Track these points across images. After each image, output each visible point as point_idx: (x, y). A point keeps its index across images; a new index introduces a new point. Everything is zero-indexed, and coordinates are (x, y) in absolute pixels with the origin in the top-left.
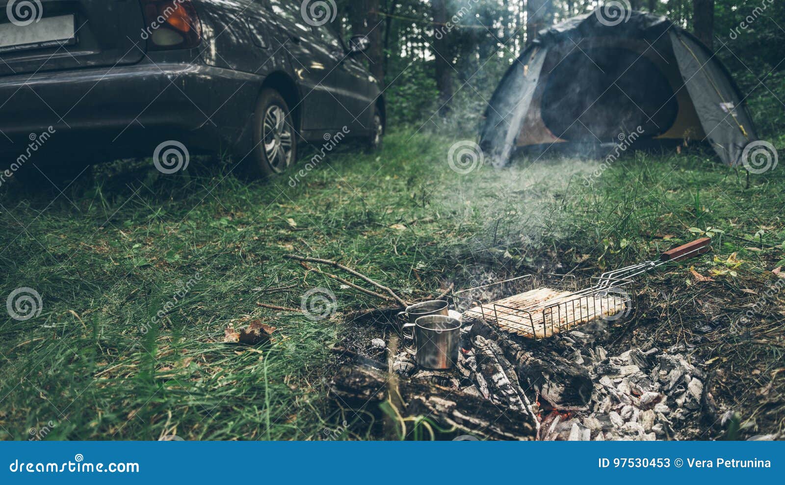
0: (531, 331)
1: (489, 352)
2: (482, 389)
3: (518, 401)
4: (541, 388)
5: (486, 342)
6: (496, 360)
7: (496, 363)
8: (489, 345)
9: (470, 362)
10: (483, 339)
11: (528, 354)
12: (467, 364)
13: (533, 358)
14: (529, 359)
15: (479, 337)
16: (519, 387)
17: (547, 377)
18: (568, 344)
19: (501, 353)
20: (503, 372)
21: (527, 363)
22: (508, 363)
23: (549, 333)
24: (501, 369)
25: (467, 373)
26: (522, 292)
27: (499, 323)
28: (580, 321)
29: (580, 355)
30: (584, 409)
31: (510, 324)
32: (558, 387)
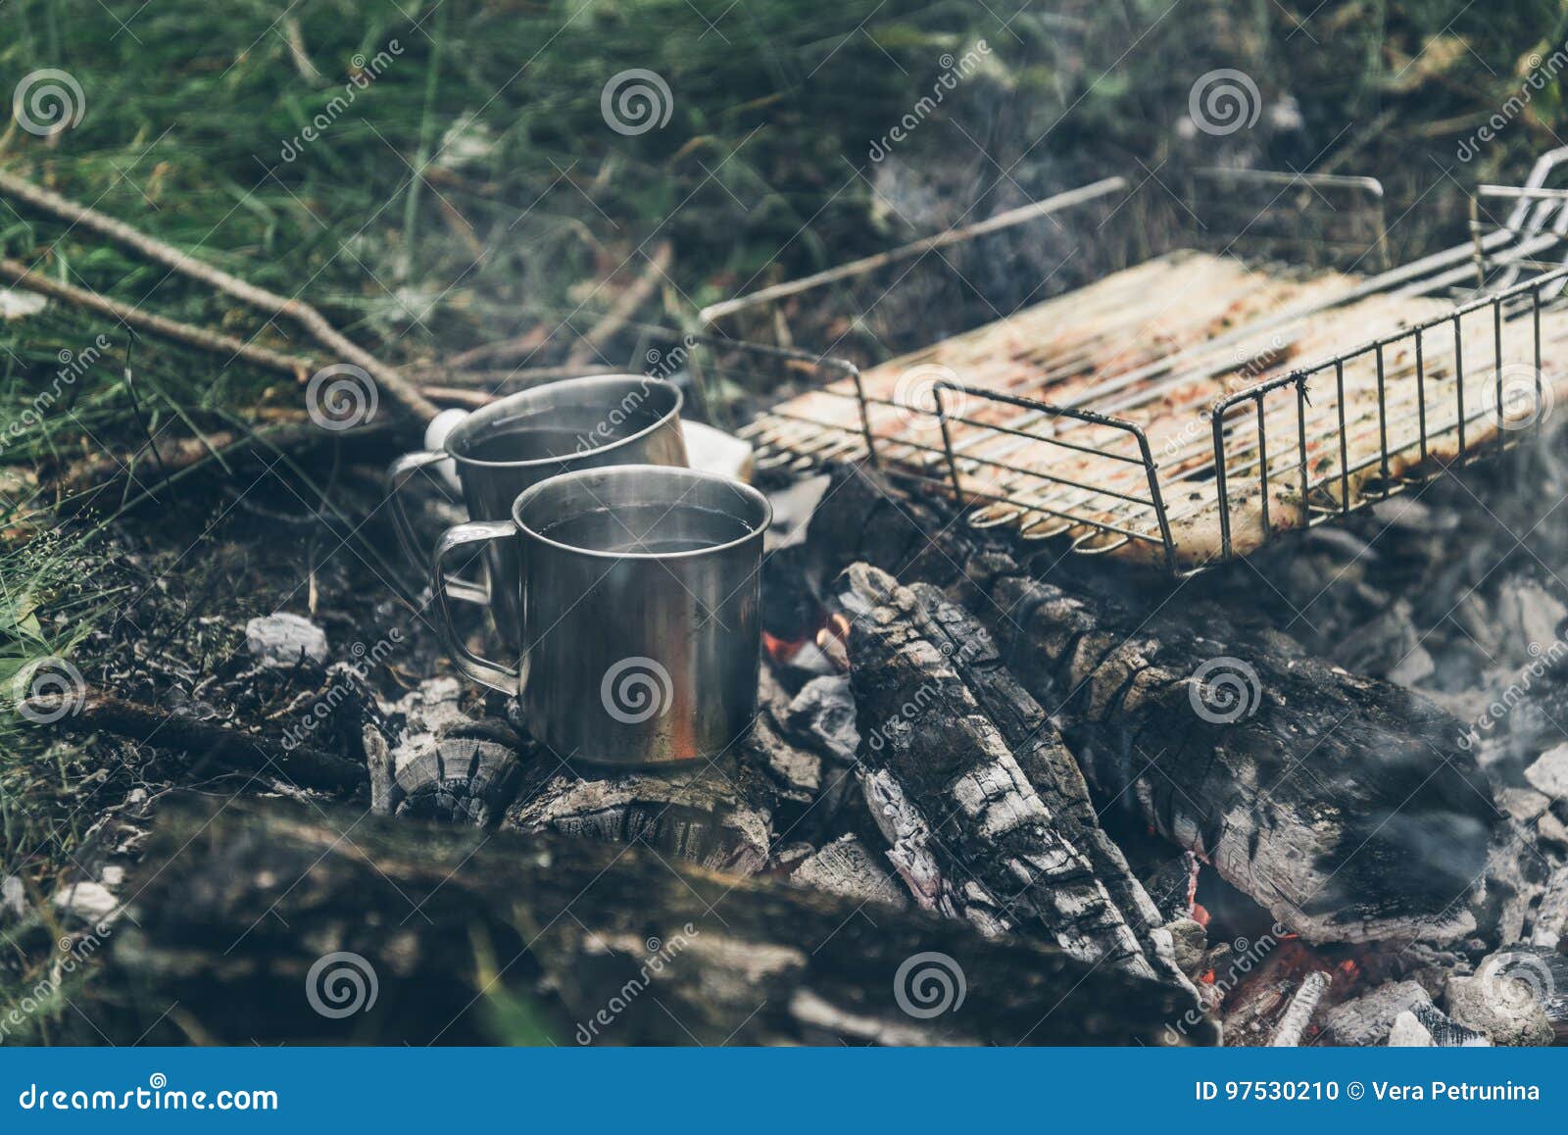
0: (1147, 526)
1: (923, 653)
2: (897, 855)
3: (1099, 910)
4: (1212, 833)
5: (906, 595)
6: (967, 695)
7: (966, 710)
8: (923, 616)
9: (814, 708)
10: (888, 581)
11: (1134, 654)
12: (802, 719)
13: (1161, 674)
14: (1144, 676)
15: (860, 570)
16: (1101, 836)
17: (1248, 773)
18: (1341, 573)
19: (992, 653)
20: (1008, 759)
21: (1134, 694)
22: (1028, 706)
23: (1245, 531)
24: (995, 742)
25: (802, 769)
26: (1075, 282)
27: (966, 483)
28: (1413, 455)
29: (1412, 634)
30: (1451, 931)
31: (1026, 491)
32: (1309, 821)
